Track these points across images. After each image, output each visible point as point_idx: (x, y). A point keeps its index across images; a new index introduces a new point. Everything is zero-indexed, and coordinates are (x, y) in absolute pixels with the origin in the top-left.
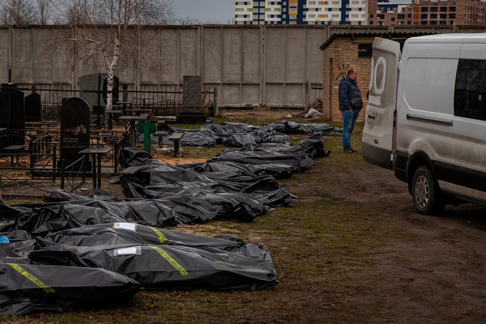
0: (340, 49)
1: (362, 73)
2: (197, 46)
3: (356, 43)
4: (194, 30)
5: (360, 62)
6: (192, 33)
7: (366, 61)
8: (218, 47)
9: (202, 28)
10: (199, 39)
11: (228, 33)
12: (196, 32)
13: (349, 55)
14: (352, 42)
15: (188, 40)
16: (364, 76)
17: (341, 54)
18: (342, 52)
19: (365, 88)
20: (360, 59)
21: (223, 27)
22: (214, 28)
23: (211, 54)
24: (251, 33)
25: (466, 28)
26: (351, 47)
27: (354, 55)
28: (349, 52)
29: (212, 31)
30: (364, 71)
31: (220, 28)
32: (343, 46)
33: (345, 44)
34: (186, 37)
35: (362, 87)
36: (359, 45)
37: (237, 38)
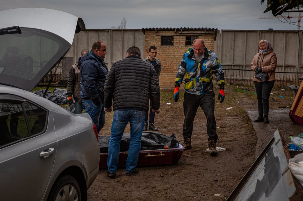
0: (148, 39)
1: (163, 56)
2: (108, 41)
3: (159, 35)
4: (107, 32)
5: (162, 48)
6: (106, 34)
7: (166, 47)
8: (120, 42)
9: (111, 31)
10: (109, 37)
11: (126, 34)
12: (108, 33)
13: (154, 43)
14: (157, 34)
15: (104, 38)
16: (165, 58)
17: (149, 43)
18: (149, 41)
19: (165, 67)
20: (162, 47)
21: (123, 31)
22: (118, 31)
23: (117, 46)
24: (139, 34)
25: (266, 32)
26: (156, 38)
27: (157, 43)
28: (154, 41)
29: (117, 32)
30: (165, 54)
31: (122, 31)
32: (150, 37)
33: (152, 36)
34: (102, 36)
35: (163, 66)
36: (161, 37)
37: (131, 37)
